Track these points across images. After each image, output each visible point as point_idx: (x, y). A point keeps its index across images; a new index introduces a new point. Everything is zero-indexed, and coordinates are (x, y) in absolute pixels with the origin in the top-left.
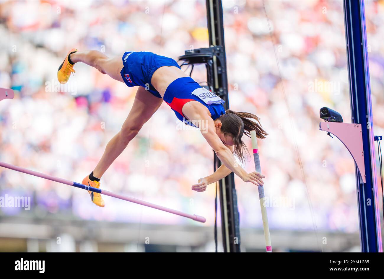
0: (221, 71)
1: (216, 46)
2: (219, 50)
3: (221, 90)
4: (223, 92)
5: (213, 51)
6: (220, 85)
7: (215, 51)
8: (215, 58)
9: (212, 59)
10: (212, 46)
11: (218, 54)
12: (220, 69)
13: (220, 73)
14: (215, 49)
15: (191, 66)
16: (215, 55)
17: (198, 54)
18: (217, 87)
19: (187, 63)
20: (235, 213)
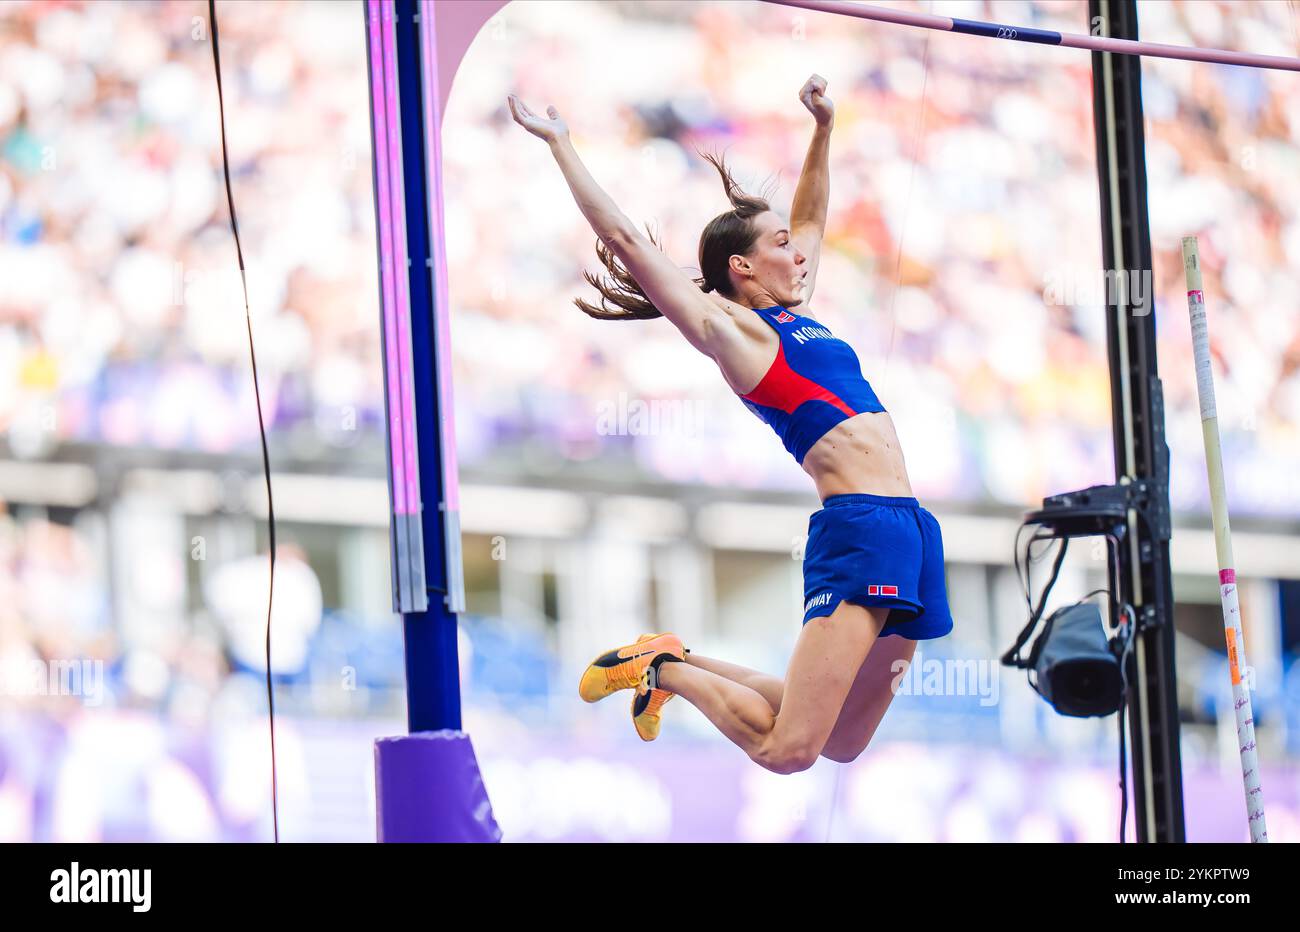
0: (1152, 553)
1: (1135, 478)
2: (1147, 492)
3: (1151, 613)
4: (1155, 617)
5: (1128, 495)
6: (1149, 596)
7: (1133, 494)
8: (1132, 516)
9: (1125, 521)
10: (1125, 481)
11: (1143, 505)
12: (1147, 549)
13: (1146, 559)
14: (1133, 489)
15: (1059, 541)
16: (1133, 507)
17: (1081, 506)
18: (1138, 600)
19: (1049, 531)
20: (1157, 448)
